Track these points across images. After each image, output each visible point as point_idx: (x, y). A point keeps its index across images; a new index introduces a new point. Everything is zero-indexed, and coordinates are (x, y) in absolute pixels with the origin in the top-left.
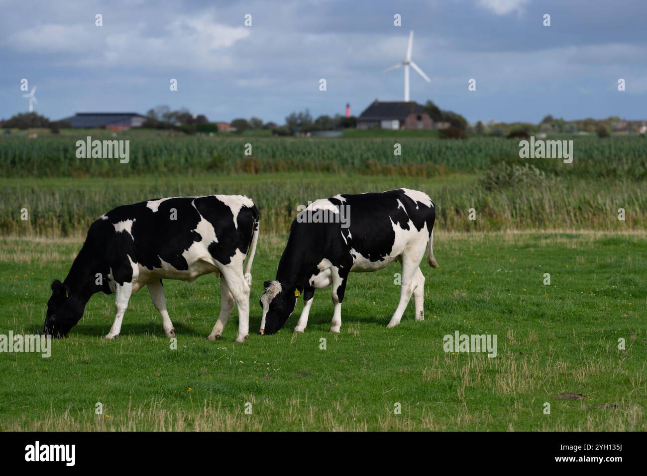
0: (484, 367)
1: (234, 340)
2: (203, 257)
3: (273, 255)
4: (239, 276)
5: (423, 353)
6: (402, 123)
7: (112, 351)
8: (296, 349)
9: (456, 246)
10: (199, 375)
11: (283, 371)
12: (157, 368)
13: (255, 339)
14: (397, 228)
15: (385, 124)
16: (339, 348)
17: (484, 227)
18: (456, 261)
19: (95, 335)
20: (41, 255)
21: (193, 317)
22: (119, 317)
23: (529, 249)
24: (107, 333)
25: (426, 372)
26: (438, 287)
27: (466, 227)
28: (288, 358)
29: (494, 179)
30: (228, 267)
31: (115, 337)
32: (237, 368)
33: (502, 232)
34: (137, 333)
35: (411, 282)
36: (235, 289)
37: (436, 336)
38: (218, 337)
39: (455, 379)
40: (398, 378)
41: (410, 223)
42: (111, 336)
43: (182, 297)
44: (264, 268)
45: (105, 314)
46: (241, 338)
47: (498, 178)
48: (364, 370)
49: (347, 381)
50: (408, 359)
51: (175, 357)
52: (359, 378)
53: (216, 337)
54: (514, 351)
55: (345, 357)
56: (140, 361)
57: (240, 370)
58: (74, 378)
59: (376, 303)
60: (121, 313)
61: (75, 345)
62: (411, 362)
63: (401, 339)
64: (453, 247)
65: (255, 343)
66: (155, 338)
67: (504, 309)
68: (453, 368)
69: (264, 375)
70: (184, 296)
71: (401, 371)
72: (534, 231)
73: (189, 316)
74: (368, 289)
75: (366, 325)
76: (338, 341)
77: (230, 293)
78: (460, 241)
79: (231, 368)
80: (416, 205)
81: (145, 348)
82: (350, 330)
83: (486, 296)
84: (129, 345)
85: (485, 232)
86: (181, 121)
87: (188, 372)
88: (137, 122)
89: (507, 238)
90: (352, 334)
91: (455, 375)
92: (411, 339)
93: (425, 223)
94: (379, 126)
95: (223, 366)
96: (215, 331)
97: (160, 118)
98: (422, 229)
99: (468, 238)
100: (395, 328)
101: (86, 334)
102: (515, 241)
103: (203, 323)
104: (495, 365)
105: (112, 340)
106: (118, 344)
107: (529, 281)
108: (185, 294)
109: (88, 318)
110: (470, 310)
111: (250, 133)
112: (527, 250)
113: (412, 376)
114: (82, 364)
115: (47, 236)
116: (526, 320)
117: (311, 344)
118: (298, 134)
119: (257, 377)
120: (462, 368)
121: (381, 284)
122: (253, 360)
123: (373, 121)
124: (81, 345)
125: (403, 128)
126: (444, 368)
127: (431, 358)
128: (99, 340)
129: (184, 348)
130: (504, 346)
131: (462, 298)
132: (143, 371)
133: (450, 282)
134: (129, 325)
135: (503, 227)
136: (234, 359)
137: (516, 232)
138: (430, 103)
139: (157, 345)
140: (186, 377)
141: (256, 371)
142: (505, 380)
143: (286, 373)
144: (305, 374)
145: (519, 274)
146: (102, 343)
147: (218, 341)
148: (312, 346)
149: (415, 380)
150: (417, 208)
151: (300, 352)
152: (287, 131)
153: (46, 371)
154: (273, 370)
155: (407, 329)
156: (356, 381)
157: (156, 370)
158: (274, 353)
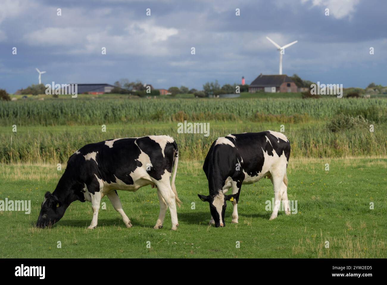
0: (332, 245)
1: (170, 229)
2: (144, 176)
3: (195, 174)
4: (168, 187)
5: (292, 236)
6: (278, 88)
7: (92, 236)
8: (211, 234)
9: (313, 167)
10: (148, 252)
11: (202, 248)
12: (121, 248)
13: (184, 228)
14: (266, 155)
15: (267, 90)
16: (239, 233)
17: (331, 155)
18: (313, 176)
19: (81, 227)
20: (46, 175)
21: (144, 214)
22: (95, 214)
23: (360, 169)
24: (89, 225)
25: (294, 248)
26: (302, 193)
27: (320, 155)
28: (206, 240)
29: (337, 124)
30: (160, 182)
31: (94, 228)
32: (172, 247)
33: (343, 158)
34: (108, 225)
35: (280, 190)
36: (166, 196)
37: (300, 225)
38: (160, 227)
39: (313, 253)
40: (276, 252)
41: (274, 152)
42: (91, 227)
43: (137, 201)
44: (190, 182)
45: (87, 212)
46: (174, 227)
47: (339, 124)
48: (254, 247)
49: (243, 255)
50: (283, 240)
51: (132, 240)
52: (251, 252)
53: (159, 227)
54: (351, 235)
55: (242, 239)
56: (110, 243)
57: (174, 248)
58: (68, 254)
59: (262, 204)
60: (96, 212)
61: (68, 233)
62: (284, 242)
63: (278, 227)
64: (311, 168)
65: (184, 231)
66: (120, 228)
67: (344, 208)
68: (312, 246)
69: (190, 251)
70: (138, 201)
71: (278, 248)
72: (363, 157)
73: (142, 213)
74: (257, 195)
75: (255, 219)
76: (238, 229)
77: (163, 198)
78: (315, 164)
79: (169, 247)
80: (278, 140)
81: (113, 235)
82: (245, 222)
83: (332, 199)
84: (103, 233)
85: (332, 158)
86: (136, 89)
87: (141, 249)
88: (108, 90)
89: (346, 162)
90: (246, 225)
91: (313, 250)
92: (285, 227)
93: (283, 152)
94: (263, 91)
95: (164, 245)
96: (158, 223)
97: (123, 87)
98: (281, 155)
99: (321, 162)
100: (274, 220)
101: (75, 226)
102: (351, 163)
103: (150, 218)
104: (339, 244)
105: (92, 230)
106: (96, 232)
107: (360, 189)
108: (139, 199)
109: (77, 215)
110: (322, 208)
111: (181, 95)
112: (359, 169)
113: (285, 251)
114: (73, 245)
115: (50, 163)
116: (358, 214)
117: (220, 231)
118: (211, 96)
119: (185, 253)
120: (317, 246)
121: (265, 192)
122: (183, 242)
123: (260, 87)
124: (72, 233)
125: (278, 92)
126: (306, 245)
127: (297, 239)
128: (84, 230)
129: (139, 234)
130: (345, 231)
131: (317, 200)
132: (112, 249)
133: (310, 190)
134: (103, 220)
135: (343, 155)
136: (170, 241)
137: (351, 158)
138: (295, 75)
139: (121, 232)
140: (140, 253)
141: (185, 249)
142: (345, 253)
143: (204, 250)
144: (216, 251)
145: (353, 184)
146: (85, 232)
147: (160, 230)
148: (221, 232)
149: (287, 254)
150: (278, 142)
151: (213, 236)
152: (204, 94)
153: (50, 250)
154: (195, 248)
155: (282, 221)
156: (249, 254)
157: (120, 249)
158: (196, 237)
